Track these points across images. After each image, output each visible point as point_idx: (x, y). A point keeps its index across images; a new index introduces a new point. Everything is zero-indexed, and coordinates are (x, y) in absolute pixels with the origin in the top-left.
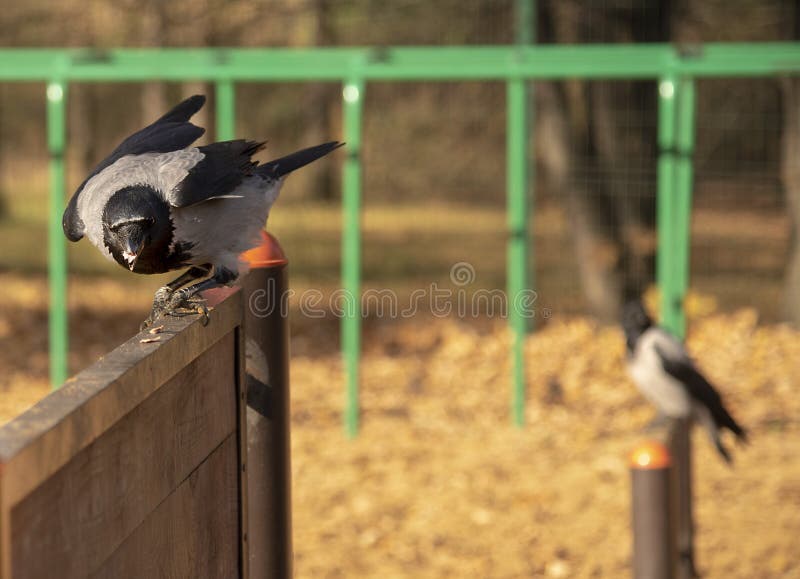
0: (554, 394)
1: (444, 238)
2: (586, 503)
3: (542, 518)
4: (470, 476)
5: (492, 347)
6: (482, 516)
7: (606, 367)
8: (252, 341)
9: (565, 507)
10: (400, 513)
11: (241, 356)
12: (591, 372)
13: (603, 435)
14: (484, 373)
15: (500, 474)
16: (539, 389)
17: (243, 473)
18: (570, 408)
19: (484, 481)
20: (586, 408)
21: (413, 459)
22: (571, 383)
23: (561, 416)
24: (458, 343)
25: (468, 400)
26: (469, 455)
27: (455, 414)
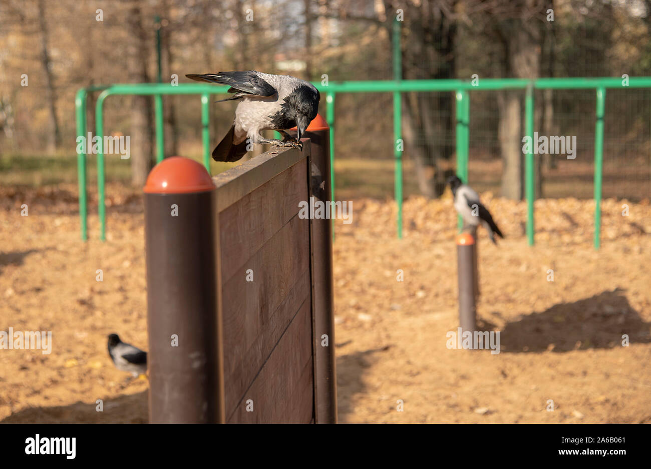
0: (413, 226)
1: (362, 171)
2: (431, 267)
3: (412, 273)
4: (382, 258)
5: (386, 208)
6: (388, 273)
7: (433, 215)
8: (315, 165)
9: (422, 269)
10: (354, 273)
11: (310, 172)
12: (427, 217)
13: (434, 242)
14: (384, 218)
15: (395, 257)
16: (407, 224)
17: (311, 225)
18: (420, 231)
19: (388, 260)
20: (427, 231)
21: (358, 251)
22: (419, 222)
23: (416, 235)
24: (372, 207)
25: (378, 229)
26: (380, 249)
27: (373, 234)
